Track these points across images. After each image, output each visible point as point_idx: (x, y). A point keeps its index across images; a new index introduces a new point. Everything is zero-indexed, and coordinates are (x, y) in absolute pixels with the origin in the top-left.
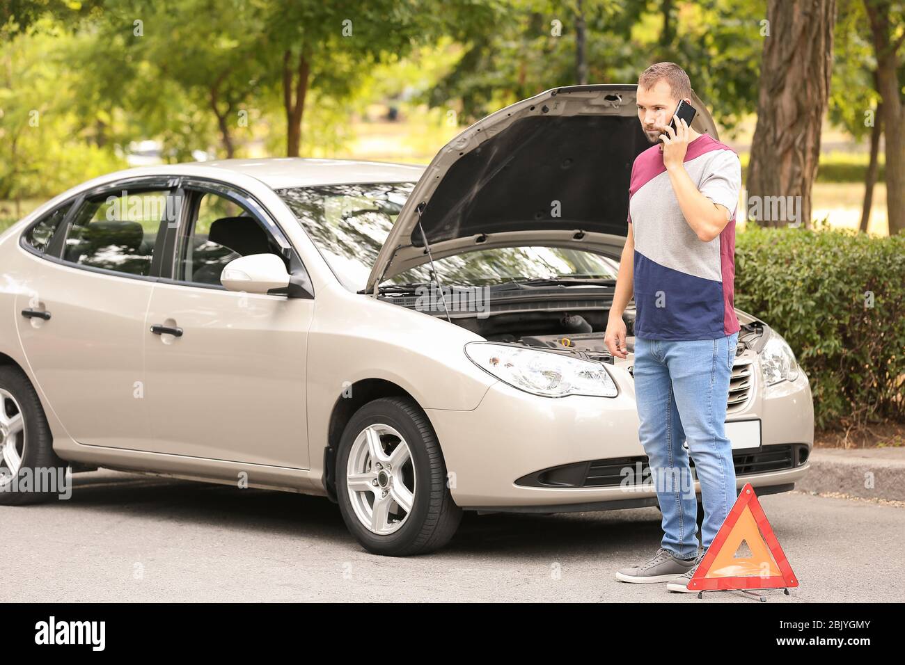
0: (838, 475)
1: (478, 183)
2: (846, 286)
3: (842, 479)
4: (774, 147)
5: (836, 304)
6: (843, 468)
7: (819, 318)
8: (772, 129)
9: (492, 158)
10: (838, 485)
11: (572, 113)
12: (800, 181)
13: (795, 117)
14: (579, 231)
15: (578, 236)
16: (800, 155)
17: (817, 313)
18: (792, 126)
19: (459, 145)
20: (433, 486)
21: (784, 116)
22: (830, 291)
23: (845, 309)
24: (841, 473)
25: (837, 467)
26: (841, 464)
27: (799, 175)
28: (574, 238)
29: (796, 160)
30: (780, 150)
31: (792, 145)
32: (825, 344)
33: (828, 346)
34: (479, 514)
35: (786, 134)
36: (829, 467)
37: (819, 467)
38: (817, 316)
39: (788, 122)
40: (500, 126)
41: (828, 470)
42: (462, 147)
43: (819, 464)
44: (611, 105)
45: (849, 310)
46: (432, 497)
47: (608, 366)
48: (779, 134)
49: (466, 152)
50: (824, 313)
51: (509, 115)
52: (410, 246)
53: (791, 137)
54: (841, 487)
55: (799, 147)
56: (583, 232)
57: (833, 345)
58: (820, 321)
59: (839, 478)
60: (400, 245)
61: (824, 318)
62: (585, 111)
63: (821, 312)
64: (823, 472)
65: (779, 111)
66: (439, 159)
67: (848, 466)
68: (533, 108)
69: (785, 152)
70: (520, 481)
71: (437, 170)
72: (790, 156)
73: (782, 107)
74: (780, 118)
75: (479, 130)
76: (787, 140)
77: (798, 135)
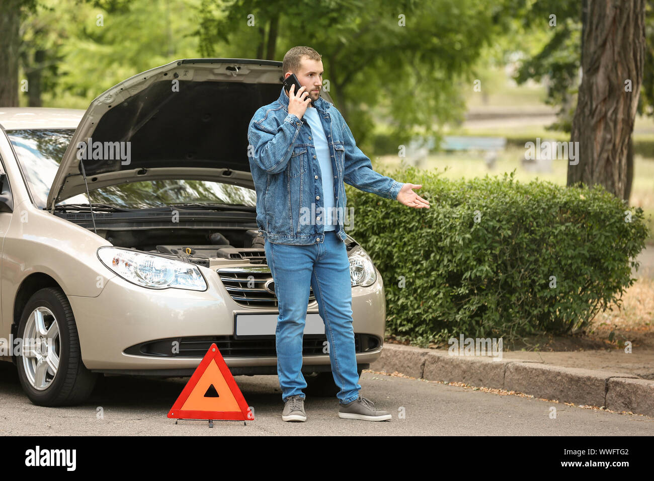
0: (462, 369)
1: (131, 130)
2: (498, 223)
3: (464, 372)
4: (590, 118)
5: (489, 238)
6: (465, 364)
7: (475, 248)
8: (589, 103)
9: (139, 111)
10: (462, 376)
11: (201, 78)
12: (610, 147)
13: (607, 93)
14: (227, 170)
15: (225, 173)
16: (611, 124)
17: (475, 244)
18: (605, 100)
19: (107, 100)
20: (71, 353)
21: (598, 92)
22: (483, 227)
23: (497, 242)
24: (464, 367)
25: (462, 363)
26: (465, 361)
27: (610, 141)
28: (223, 174)
29: (607, 129)
30: (595, 119)
31: (605, 116)
32: (480, 269)
33: (482, 270)
34: (105, 375)
35: (599, 107)
36: (458, 363)
37: (452, 362)
38: (474, 246)
39: (601, 97)
40: (140, 86)
41: (457, 365)
42: (109, 101)
43: (452, 360)
44: (232, 74)
45: (500, 242)
46: (70, 361)
47: (202, 268)
48: (594, 106)
49: (113, 105)
50: (479, 244)
51: (145, 78)
52: (78, 175)
53: (604, 109)
54: (464, 378)
55: (611, 119)
56: (230, 170)
57: (485, 269)
58: (476, 250)
59: (463, 371)
60: (69, 174)
61: (479, 248)
62: (212, 78)
63: (477, 244)
64: (454, 366)
65: (594, 87)
66: (92, 110)
67: (469, 361)
68: (166, 74)
69: (599, 121)
70: (129, 351)
71: (91, 118)
72: (602, 126)
73: (597, 84)
74: (595, 94)
75: (122, 89)
76: (600, 112)
77: (609, 109)
